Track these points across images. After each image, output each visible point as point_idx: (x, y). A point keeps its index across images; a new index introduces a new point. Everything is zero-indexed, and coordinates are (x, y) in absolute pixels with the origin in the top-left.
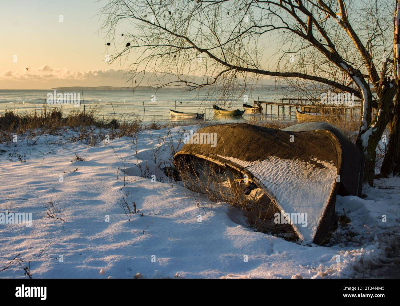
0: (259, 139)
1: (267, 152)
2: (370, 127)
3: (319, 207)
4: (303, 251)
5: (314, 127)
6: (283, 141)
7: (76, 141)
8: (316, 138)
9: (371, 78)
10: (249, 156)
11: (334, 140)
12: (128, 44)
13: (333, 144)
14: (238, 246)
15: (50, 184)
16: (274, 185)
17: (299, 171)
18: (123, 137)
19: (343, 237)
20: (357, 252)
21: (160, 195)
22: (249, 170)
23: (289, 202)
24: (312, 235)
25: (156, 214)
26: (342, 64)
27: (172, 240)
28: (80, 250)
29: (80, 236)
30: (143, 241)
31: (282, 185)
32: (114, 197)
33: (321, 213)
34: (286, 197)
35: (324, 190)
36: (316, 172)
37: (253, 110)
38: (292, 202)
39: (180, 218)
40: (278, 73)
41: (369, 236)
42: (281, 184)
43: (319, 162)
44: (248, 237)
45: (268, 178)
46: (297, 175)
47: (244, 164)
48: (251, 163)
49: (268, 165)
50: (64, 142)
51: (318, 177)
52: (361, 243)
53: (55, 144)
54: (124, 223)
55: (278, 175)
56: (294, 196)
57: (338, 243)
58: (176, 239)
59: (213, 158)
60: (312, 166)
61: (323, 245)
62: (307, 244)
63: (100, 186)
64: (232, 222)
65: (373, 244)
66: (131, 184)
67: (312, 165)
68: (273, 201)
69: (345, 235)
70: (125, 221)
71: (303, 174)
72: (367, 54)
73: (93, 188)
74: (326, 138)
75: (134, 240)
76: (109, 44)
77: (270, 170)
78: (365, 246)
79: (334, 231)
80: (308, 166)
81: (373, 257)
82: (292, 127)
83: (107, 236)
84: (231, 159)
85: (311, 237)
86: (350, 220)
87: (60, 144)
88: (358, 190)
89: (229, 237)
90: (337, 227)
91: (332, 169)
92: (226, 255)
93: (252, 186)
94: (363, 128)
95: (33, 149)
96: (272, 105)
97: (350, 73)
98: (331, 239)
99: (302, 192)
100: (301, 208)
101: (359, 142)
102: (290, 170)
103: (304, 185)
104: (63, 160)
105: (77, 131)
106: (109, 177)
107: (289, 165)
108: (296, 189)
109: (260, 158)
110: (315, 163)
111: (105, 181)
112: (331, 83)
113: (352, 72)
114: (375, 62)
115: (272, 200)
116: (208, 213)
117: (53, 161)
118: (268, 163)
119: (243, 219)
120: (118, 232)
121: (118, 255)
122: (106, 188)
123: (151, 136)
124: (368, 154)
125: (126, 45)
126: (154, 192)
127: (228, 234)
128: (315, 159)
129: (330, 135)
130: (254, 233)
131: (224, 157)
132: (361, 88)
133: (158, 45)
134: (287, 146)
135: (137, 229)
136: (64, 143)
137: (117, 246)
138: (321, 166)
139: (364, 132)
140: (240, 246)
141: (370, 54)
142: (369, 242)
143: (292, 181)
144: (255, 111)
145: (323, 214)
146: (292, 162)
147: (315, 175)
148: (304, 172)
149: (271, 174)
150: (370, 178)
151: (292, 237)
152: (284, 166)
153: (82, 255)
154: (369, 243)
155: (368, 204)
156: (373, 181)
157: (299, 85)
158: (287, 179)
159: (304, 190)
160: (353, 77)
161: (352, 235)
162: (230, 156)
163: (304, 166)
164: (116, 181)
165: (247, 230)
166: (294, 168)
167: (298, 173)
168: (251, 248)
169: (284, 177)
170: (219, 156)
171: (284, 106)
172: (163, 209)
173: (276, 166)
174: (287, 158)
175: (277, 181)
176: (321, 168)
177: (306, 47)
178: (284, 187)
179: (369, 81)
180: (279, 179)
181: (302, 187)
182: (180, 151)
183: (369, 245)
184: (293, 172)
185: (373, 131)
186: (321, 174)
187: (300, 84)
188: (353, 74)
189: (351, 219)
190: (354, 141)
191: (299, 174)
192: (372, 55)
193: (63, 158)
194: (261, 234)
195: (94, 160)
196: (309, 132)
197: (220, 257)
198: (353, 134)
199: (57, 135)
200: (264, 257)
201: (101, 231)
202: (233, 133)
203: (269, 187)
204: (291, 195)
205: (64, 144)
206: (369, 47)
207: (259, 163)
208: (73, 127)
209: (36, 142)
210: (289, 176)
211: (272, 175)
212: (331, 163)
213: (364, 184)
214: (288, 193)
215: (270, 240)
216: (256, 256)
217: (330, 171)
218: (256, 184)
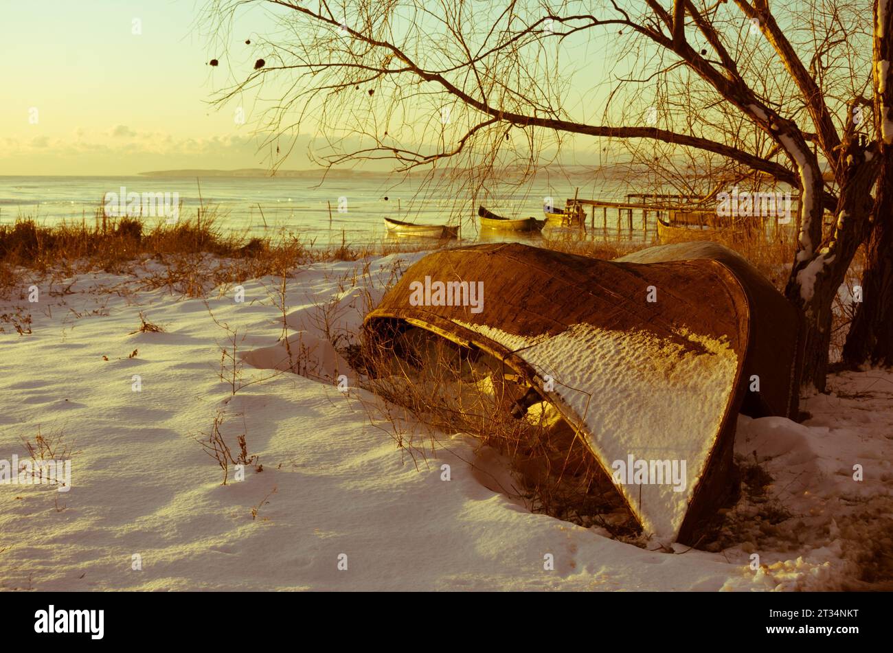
0: (550, 282)
1: (568, 315)
2: (818, 254)
3: (692, 452)
4: (651, 565)
5: (689, 252)
6: (608, 287)
7: (159, 286)
8: (687, 279)
9: (821, 141)
10: (527, 322)
11: (731, 284)
12: (260, 64)
13: (727, 295)
14: (488, 551)
15: (63, 389)
16: (583, 396)
17: (645, 360)
18: (264, 278)
19: (752, 523)
20: (786, 570)
21: (316, 415)
22: (525, 356)
23: (618, 438)
24: (675, 522)
25: (296, 466)
26: (753, 107)
27: (322, 535)
28: (85, 564)
29: (93, 525)
30: (249, 538)
31: (602, 395)
32: (205, 420)
33: (699, 465)
34: (610, 425)
35: (706, 409)
36: (687, 363)
37: (564, 218)
38: (626, 438)
39: (353, 475)
40: (605, 128)
41: (817, 522)
42: (600, 392)
43: (693, 337)
44: (513, 528)
45: (569, 377)
46: (639, 371)
47: (513, 342)
48: (529, 341)
49: (570, 346)
50: (132, 288)
51: (691, 377)
52: (797, 540)
53: (110, 293)
54: (211, 489)
55: (593, 369)
56: (631, 423)
57: (739, 540)
58: (332, 534)
59: (442, 327)
60: (677, 348)
61: (702, 547)
62: (662, 547)
63: (179, 394)
64: (481, 486)
65: (826, 545)
66: (253, 389)
67: (676, 345)
68: (580, 436)
69: (759, 519)
70: (213, 486)
71: (654, 368)
72: (811, 85)
73: (163, 399)
74: (712, 278)
75: (228, 535)
76: (214, 63)
77: (575, 358)
78: (807, 551)
79: (730, 508)
80: (665, 348)
81: (828, 582)
82: (639, 254)
83: (163, 526)
84: (484, 330)
85: (671, 527)
86: (772, 480)
87: (124, 294)
88: (789, 402)
89: (467, 527)
90: (738, 498)
91: (725, 355)
92: (453, 577)
93: (529, 397)
94: (801, 256)
95: (59, 304)
96: (605, 209)
97: (772, 127)
98: (723, 529)
99: (650, 414)
100: (648, 453)
101: (793, 287)
102: (623, 358)
103: (657, 395)
104: (115, 330)
105: (169, 264)
106: (207, 370)
107: (621, 347)
108: (637, 405)
109: (551, 328)
110: (684, 340)
111: (194, 381)
112: (729, 151)
113: (777, 125)
114: (829, 102)
115: (577, 432)
116: (423, 464)
117: (94, 333)
118: (570, 341)
119: (510, 478)
120: (192, 513)
121: (178, 579)
122: (191, 399)
123: (328, 276)
124: (815, 316)
125: (254, 65)
126: (304, 408)
127: (466, 519)
128: (685, 331)
129: (721, 271)
130: (529, 518)
131: (467, 326)
132: (797, 163)
133: (328, 65)
134: (617, 300)
135: (240, 507)
136: (133, 290)
137: (181, 553)
138: (699, 349)
139: (803, 265)
140: (493, 552)
141: (819, 85)
142: (816, 539)
143: (627, 385)
144: (569, 221)
145: (701, 469)
146: (628, 339)
147: (682, 370)
148: (657, 362)
149: (575, 369)
150: (818, 373)
151: (626, 526)
152: (609, 347)
153: (86, 577)
154: (819, 542)
155: (814, 437)
156: (825, 379)
157: (656, 159)
158: (614, 380)
159: (655, 407)
160: (780, 136)
161: (775, 519)
162: (480, 324)
163: (656, 349)
164: (219, 381)
165: (512, 508)
166: (632, 352)
167: (642, 366)
168: (519, 557)
169: (609, 375)
170: (457, 322)
171: (631, 210)
172: (315, 453)
173: (589, 347)
174: (615, 328)
175: (591, 386)
176: (698, 354)
177: (670, 69)
178: (607, 401)
179: (815, 148)
180: (595, 381)
181: (652, 399)
182: (376, 311)
183: (818, 547)
184: (629, 362)
185: (824, 263)
186: (699, 368)
187: (659, 155)
188: (780, 129)
189: (773, 476)
190: (781, 288)
191: (645, 367)
192: (824, 87)
193: (120, 326)
194: (546, 521)
195: (188, 329)
196: (672, 264)
197: (438, 582)
198: (779, 271)
199: (123, 272)
200: (550, 583)
201: (152, 510)
202: (490, 266)
203: (570, 400)
204: (624, 421)
205: (131, 293)
206: (817, 69)
207: (549, 340)
208: (159, 255)
209: (69, 288)
210: (620, 372)
211: (579, 369)
212: (722, 342)
213: (804, 387)
214: (616, 414)
215: (569, 536)
216: (531, 580)
217: (721, 362)
218: (541, 393)
